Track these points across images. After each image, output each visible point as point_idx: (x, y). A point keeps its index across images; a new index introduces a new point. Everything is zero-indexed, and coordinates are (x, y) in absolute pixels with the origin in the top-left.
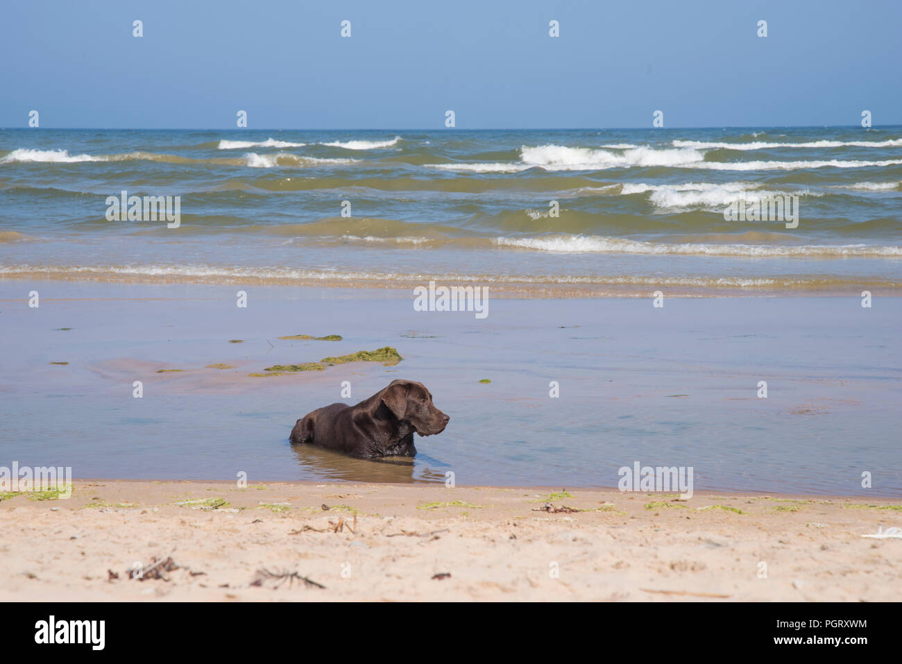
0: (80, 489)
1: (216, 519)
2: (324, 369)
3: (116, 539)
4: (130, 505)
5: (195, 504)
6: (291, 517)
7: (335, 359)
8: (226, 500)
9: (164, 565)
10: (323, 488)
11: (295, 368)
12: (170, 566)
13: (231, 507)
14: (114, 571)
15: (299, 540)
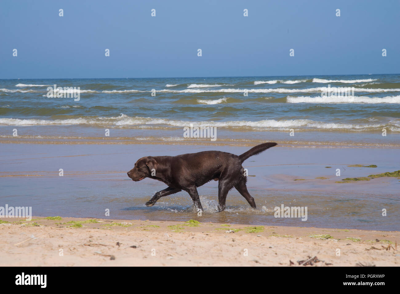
0: (267, 229)
1: (330, 243)
2: (369, 180)
3: (289, 249)
4: (289, 236)
5: (317, 237)
6: (363, 243)
7: (374, 175)
8: (331, 235)
9: (313, 260)
10: (375, 232)
11: (356, 179)
12: (316, 260)
13: (334, 239)
14: (292, 261)
15: (370, 253)
